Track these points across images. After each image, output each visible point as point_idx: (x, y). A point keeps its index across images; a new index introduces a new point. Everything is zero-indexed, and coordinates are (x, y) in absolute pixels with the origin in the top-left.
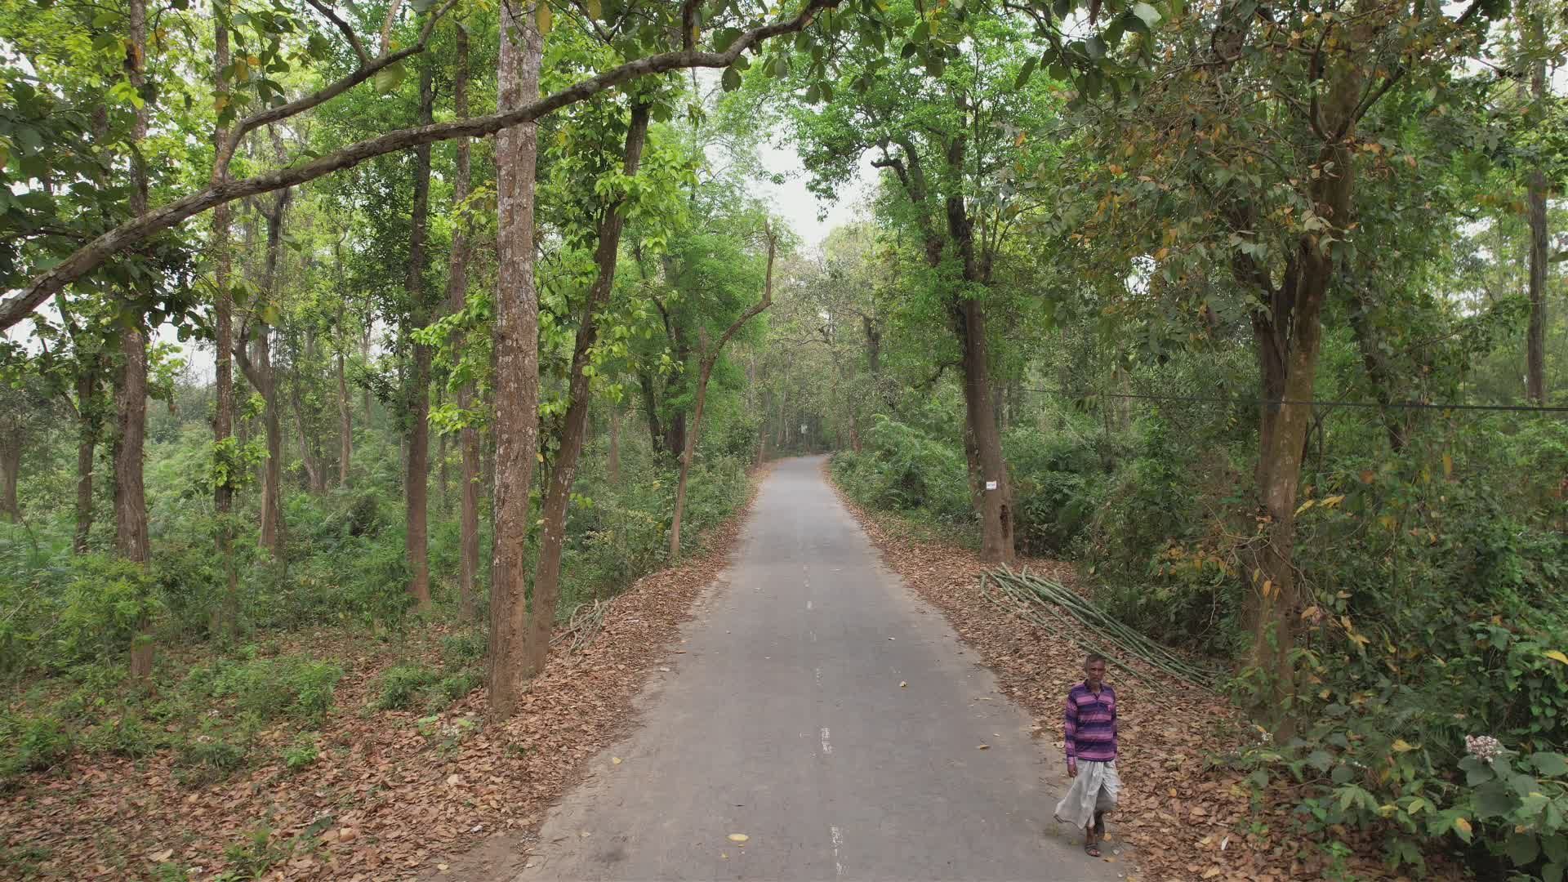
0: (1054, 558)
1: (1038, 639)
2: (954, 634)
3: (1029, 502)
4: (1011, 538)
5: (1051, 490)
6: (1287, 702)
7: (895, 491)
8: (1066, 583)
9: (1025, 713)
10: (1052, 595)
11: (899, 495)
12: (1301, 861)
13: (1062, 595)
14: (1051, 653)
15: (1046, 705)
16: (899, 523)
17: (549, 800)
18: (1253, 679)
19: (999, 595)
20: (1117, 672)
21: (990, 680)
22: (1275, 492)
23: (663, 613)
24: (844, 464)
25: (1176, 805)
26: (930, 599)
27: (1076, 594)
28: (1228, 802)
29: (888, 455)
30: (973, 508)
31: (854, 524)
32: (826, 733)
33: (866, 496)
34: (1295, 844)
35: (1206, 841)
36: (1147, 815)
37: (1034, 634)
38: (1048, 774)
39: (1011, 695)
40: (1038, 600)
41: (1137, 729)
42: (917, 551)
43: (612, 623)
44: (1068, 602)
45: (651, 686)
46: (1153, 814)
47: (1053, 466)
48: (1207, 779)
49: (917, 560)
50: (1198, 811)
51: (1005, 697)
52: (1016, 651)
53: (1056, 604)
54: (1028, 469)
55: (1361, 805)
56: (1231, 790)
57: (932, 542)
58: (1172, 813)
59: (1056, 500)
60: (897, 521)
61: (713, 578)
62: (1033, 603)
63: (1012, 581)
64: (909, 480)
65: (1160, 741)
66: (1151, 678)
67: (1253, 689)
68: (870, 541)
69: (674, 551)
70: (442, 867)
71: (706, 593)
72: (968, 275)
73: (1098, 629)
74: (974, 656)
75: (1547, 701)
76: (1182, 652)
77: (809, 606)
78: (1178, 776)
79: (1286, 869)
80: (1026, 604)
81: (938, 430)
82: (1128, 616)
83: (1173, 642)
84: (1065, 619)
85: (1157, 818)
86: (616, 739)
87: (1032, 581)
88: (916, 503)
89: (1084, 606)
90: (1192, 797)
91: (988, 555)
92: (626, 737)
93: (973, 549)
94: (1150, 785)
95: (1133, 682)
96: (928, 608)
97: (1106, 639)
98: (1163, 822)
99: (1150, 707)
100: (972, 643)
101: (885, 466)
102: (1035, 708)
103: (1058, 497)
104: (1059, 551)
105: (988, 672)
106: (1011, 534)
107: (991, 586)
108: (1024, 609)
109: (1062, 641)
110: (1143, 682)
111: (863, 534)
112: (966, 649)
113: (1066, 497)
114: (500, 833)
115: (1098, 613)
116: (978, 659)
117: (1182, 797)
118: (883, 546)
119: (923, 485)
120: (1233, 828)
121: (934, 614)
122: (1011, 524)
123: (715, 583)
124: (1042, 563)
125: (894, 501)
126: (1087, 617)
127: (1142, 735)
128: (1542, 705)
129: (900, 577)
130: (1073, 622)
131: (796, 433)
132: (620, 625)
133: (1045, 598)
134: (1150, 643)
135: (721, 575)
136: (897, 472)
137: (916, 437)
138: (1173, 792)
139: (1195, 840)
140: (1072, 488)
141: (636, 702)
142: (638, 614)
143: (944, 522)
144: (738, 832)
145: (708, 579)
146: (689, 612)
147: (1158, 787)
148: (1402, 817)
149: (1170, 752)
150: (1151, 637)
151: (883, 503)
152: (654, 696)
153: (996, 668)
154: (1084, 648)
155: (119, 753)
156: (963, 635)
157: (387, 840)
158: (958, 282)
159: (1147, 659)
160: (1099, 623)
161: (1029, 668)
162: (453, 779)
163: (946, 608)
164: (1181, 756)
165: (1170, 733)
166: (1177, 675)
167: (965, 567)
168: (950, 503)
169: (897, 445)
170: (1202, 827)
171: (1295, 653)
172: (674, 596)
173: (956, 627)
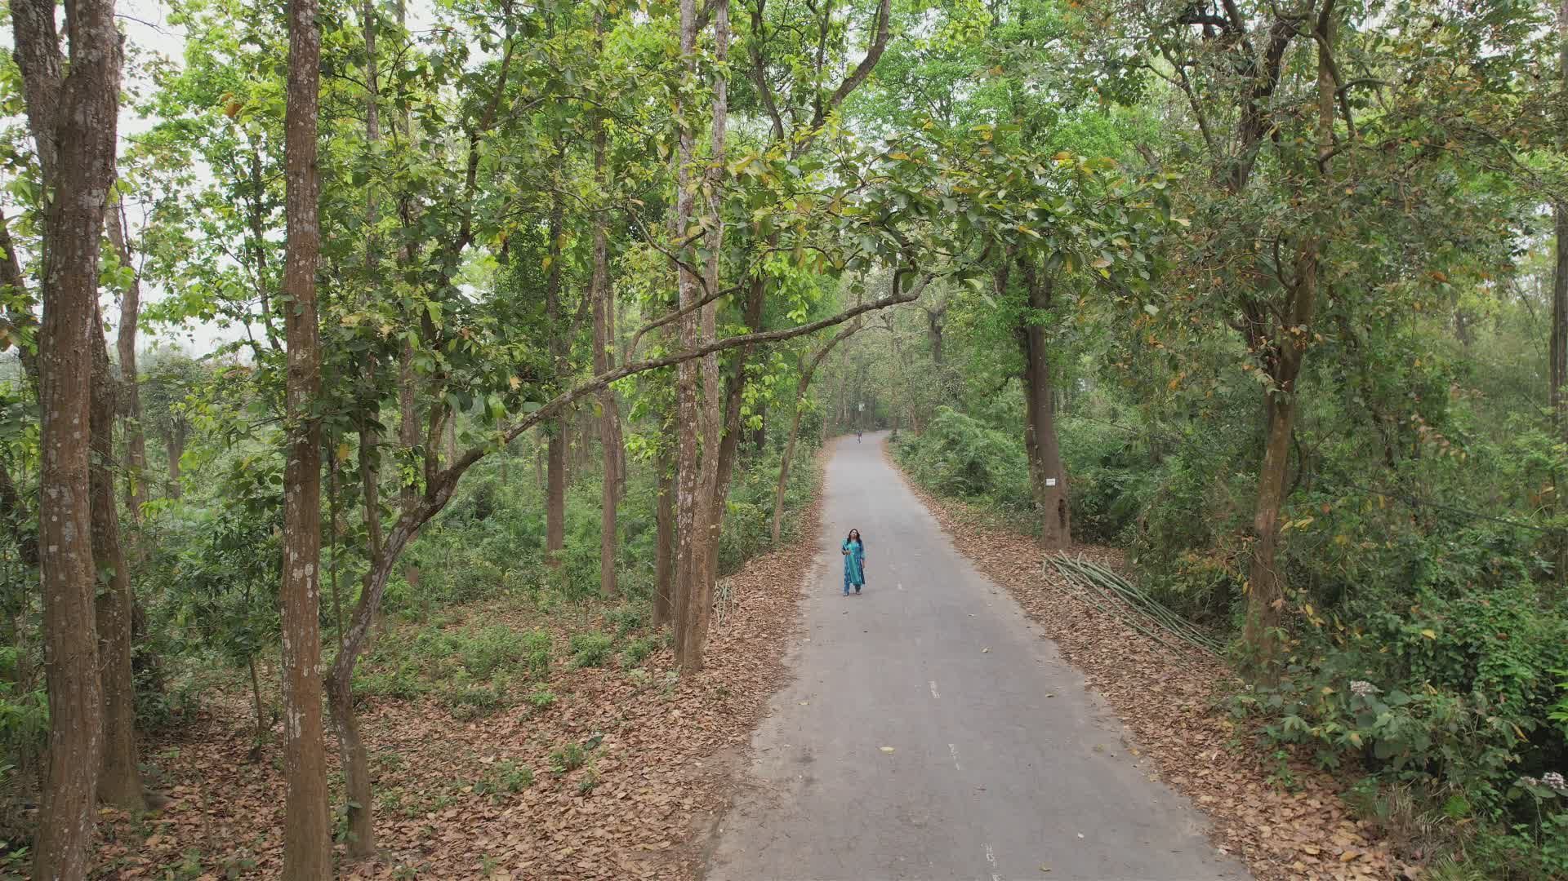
0: (1105, 544)
1: (1090, 616)
2: (1021, 612)
3: (1083, 496)
4: (1067, 528)
5: (1103, 485)
6: (1264, 664)
7: (960, 479)
8: (1115, 569)
9: (1080, 673)
10: (1102, 579)
11: (963, 483)
12: (1261, 765)
13: (1111, 579)
14: (1100, 628)
15: (1096, 666)
16: (966, 509)
17: (749, 726)
18: (1242, 649)
19: (1058, 580)
20: (1152, 643)
21: (1053, 648)
22: (1259, 517)
23: (781, 593)
24: (906, 448)
25: (1185, 734)
26: (999, 581)
27: (1123, 579)
28: (1220, 731)
29: (952, 444)
30: (1032, 498)
31: (923, 509)
32: (933, 685)
33: (932, 483)
34: (1260, 756)
35: (1203, 755)
36: (1165, 740)
37: (1087, 612)
38: (1097, 714)
39: (1069, 659)
40: (1091, 583)
41: (1163, 684)
42: (984, 538)
43: (742, 601)
44: (1116, 586)
45: (791, 651)
46: (1169, 740)
47: (1105, 462)
48: (1208, 716)
49: (985, 546)
50: (1200, 737)
51: (1065, 662)
52: (1073, 626)
53: (1105, 587)
54: (1082, 464)
55: (1297, 727)
56: (1223, 723)
57: (997, 529)
58: (1182, 738)
59: (1107, 492)
60: (964, 508)
61: (811, 561)
62: (1087, 586)
63: (1069, 567)
64: (973, 468)
65: (1179, 693)
66: (1177, 647)
67: (1241, 655)
68: (939, 527)
69: (776, 538)
70: (698, 764)
71: (810, 575)
72: (1032, 303)
73: (1140, 609)
74: (1039, 629)
75: (1421, 662)
76: (1207, 629)
77: (900, 587)
78: (1188, 715)
79: (1252, 770)
80: (1081, 587)
81: (999, 421)
82: (1165, 598)
83: (1200, 621)
84: (1113, 600)
85: (1171, 742)
86: (780, 687)
87: (1086, 566)
88: (979, 490)
89: (1130, 590)
90: (1196, 729)
91: (1048, 543)
92: (786, 686)
93: (1033, 536)
94: (1169, 721)
95: (1165, 651)
96: (998, 589)
97: (1146, 617)
98: (1175, 745)
99: (1175, 669)
100: (1037, 619)
101: (951, 455)
102: (1088, 669)
103: (1109, 491)
104: (1109, 539)
105: (1051, 642)
106: (1068, 523)
107: (1050, 570)
108: (1079, 591)
109: (1110, 618)
110: (1172, 650)
111: (932, 519)
112: (1033, 624)
113: (1117, 492)
114: (726, 746)
115: (1140, 596)
116: (1043, 632)
117: (1190, 728)
118: (953, 531)
119: (985, 473)
120: (1221, 747)
121: (1004, 595)
122: (1068, 516)
123: (814, 566)
124: (1095, 549)
125: (958, 488)
126: (1131, 598)
127: (1166, 689)
128: (1418, 665)
129: (972, 561)
130: (1119, 603)
131: (854, 411)
132: (750, 601)
133: (1097, 582)
134: (1182, 620)
135: (817, 558)
136: (962, 462)
137: (977, 426)
138: (1184, 725)
139: (1196, 754)
140: (1122, 483)
141: (784, 661)
142: (761, 593)
143: (1007, 509)
144: (885, 745)
145: (808, 562)
146: (803, 591)
147: (1175, 722)
148: (1323, 735)
149: (1186, 700)
150: (1183, 616)
151: (949, 489)
152: (796, 658)
153: (1056, 639)
154: (1127, 624)
155: (398, 696)
156: (1028, 612)
157: (651, 750)
158: (1024, 309)
159: (1177, 633)
160: (1139, 603)
161: (1083, 639)
162: (676, 713)
163: (1014, 590)
164: (1193, 703)
165: (1188, 688)
166: (1200, 646)
167: (1028, 553)
168: (1011, 491)
169: (960, 434)
170: (1201, 746)
171: (1270, 630)
172: (785, 577)
173: (1023, 605)
